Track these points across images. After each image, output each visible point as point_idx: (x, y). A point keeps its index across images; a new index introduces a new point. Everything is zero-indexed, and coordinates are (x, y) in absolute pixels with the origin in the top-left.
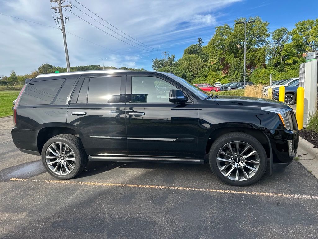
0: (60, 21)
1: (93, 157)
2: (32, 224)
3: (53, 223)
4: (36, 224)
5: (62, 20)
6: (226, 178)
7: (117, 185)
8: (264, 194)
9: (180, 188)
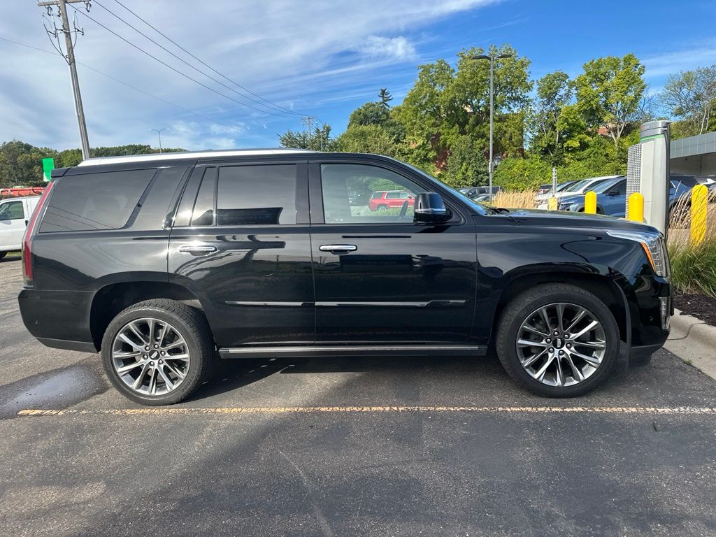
0: (62, 36)
1: (232, 351)
2: (130, 507)
3: (182, 502)
4: (141, 507)
5: (68, 35)
6: (537, 381)
7: (296, 410)
8: (620, 409)
9: (441, 408)
